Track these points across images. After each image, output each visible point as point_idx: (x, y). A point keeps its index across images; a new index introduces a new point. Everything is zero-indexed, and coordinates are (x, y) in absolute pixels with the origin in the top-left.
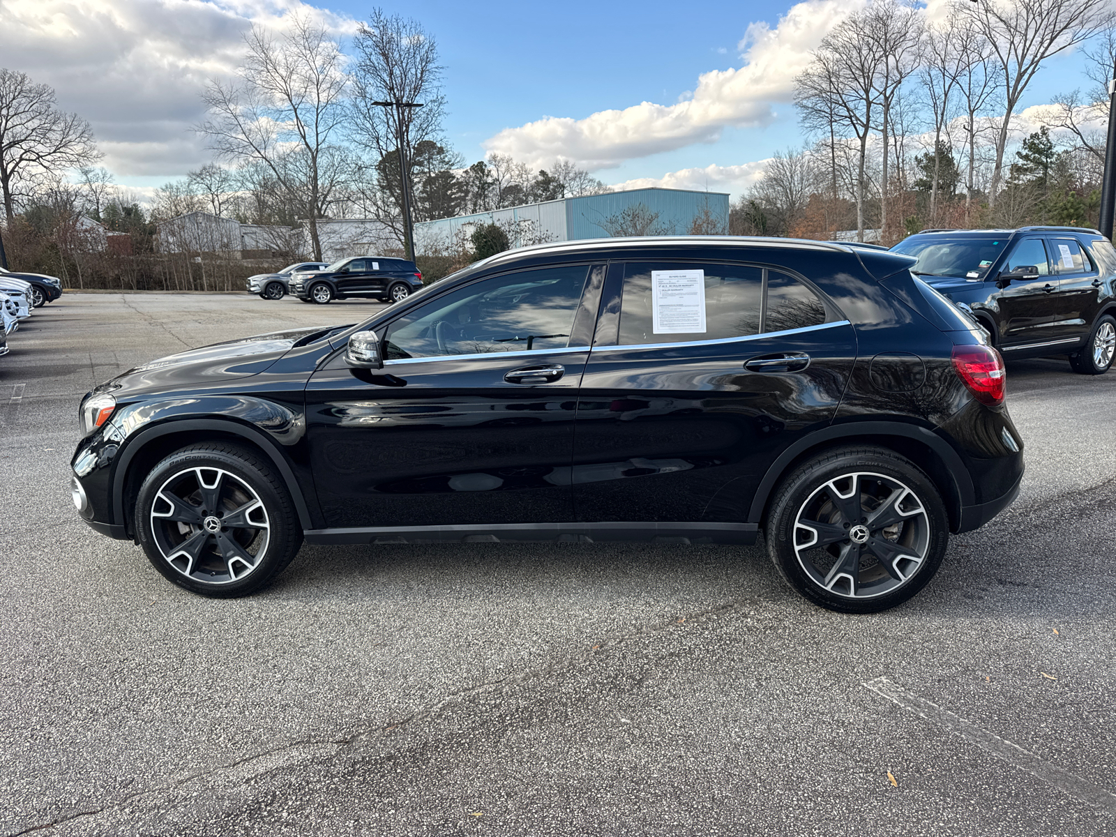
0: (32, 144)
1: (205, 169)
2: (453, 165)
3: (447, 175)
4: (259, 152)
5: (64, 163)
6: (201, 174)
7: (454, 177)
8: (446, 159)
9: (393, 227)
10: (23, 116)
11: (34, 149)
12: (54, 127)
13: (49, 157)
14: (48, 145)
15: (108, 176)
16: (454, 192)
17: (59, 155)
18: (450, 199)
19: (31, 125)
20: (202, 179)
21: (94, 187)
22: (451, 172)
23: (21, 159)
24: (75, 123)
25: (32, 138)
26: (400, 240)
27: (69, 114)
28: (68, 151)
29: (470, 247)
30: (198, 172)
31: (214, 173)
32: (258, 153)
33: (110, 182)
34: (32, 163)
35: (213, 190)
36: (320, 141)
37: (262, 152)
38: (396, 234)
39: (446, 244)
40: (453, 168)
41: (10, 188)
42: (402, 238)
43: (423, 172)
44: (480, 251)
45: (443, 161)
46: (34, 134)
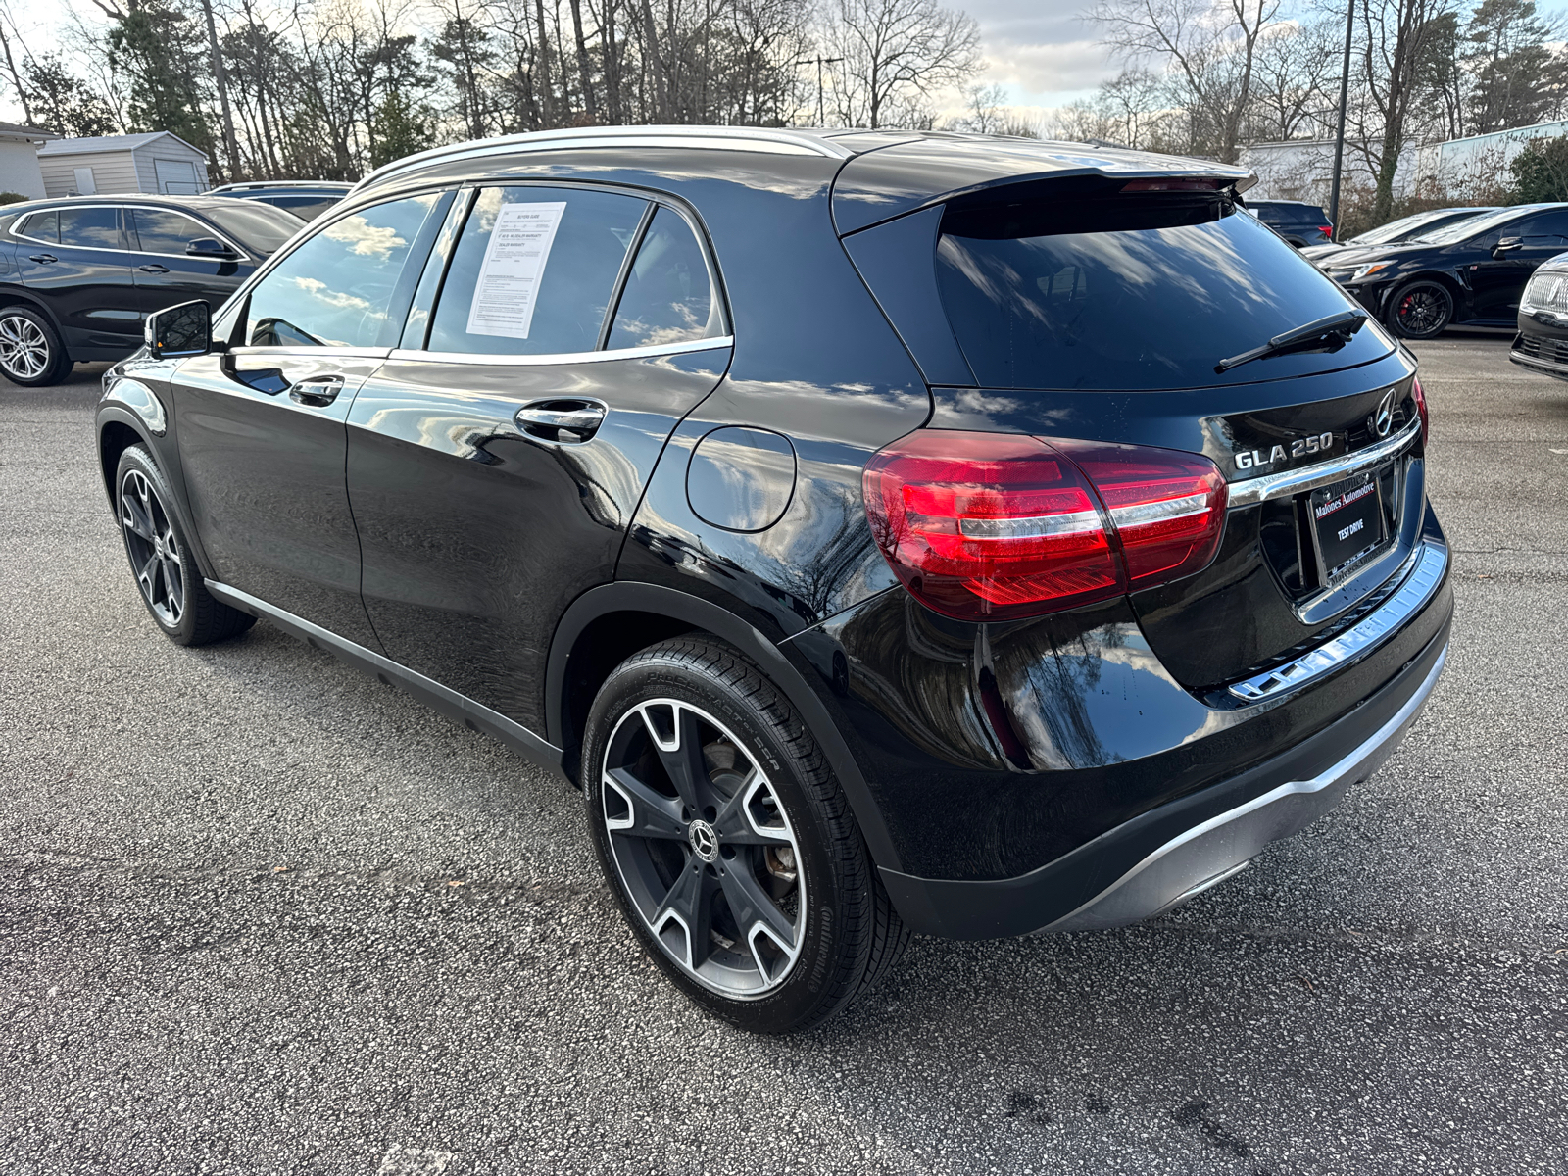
0: (910, 57)
1: (1124, 75)
2: (1548, 33)
3: (1534, 52)
4: (1168, 42)
5: (941, 80)
6: (1119, 83)
7: (1549, 56)
8: (1536, 25)
9: (1365, 150)
10: (905, 21)
11: (911, 65)
12: (937, 34)
13: (926, 75)
14: (926, 58)
15: (1001, 94)
16: (1543, 84)
17: (937, 69)
18: (1532, 95)
19: (912, 32)
20: (1119, 90)
21: (982, 111)
22: (1545, 46)
23: (895, 79)
24: (961, 25)
25: (911, 50)
26: (1374, 172)
27: (956, 12)
28: (949, 63)
29: (1506, 179)
30: (1115, 80)
31: (1136, 81)
32: (1165, 44)
33: (1002, 103)
34: (906, 83)
35: (1131, 105)
36: (1264, 16)
37: (1173, 43)
38: (1369, 162)
39: (1460, 178)
40: (1545, 38)
41: (879, 116)
42: (1378, 168)
43: (1486, 53)
44: (1525, 188)
45: (1530, 30)
46: (913, 44)
